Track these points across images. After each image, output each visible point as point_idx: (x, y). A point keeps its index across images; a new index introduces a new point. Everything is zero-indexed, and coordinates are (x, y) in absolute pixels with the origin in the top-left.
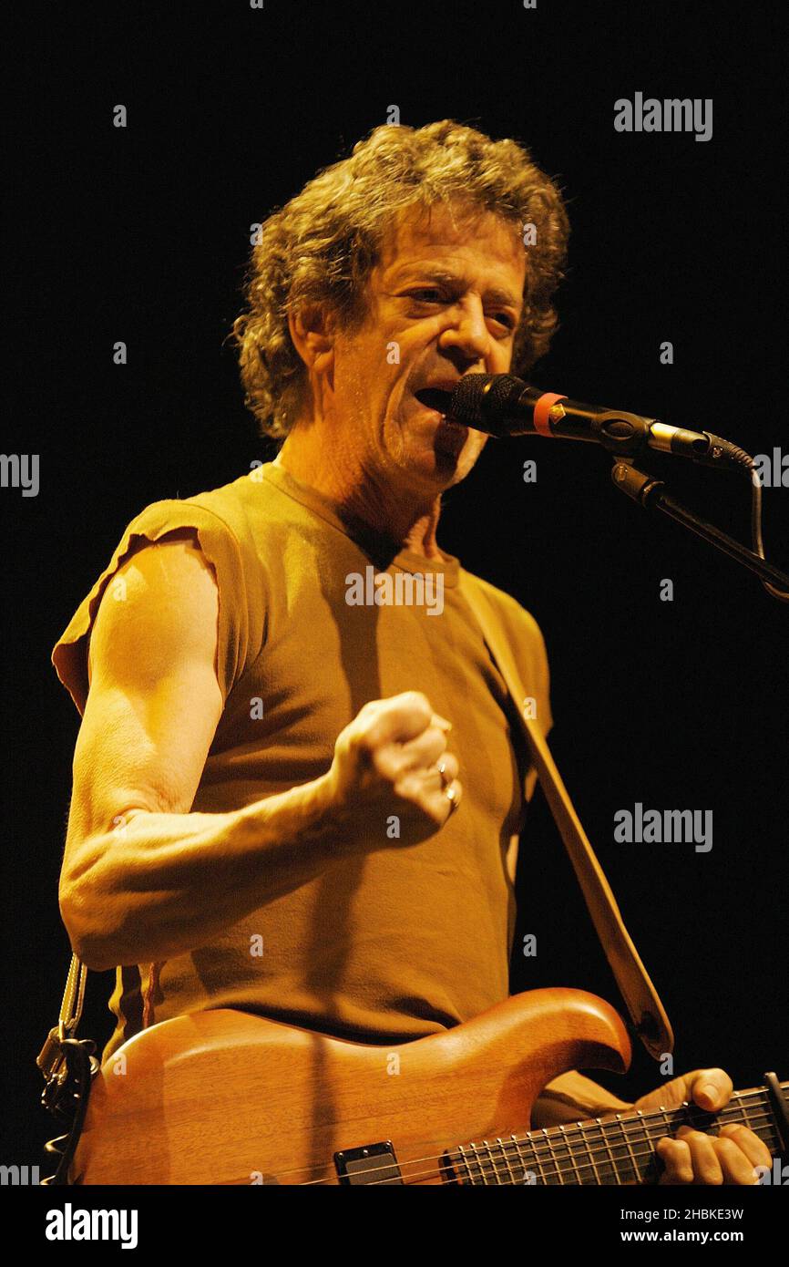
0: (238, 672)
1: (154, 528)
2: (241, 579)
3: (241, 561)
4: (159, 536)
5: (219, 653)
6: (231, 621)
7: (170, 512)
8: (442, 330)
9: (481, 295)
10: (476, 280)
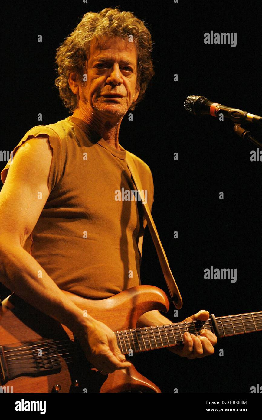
1: (36, 133)
2: (60, 154)
3: (61, 147)
4: (37, 135)
5: (50, 176)
6: (55, 167)
7: (41, 129)
8: (107, 78)
9: (118, 63)
10: (116, 59)
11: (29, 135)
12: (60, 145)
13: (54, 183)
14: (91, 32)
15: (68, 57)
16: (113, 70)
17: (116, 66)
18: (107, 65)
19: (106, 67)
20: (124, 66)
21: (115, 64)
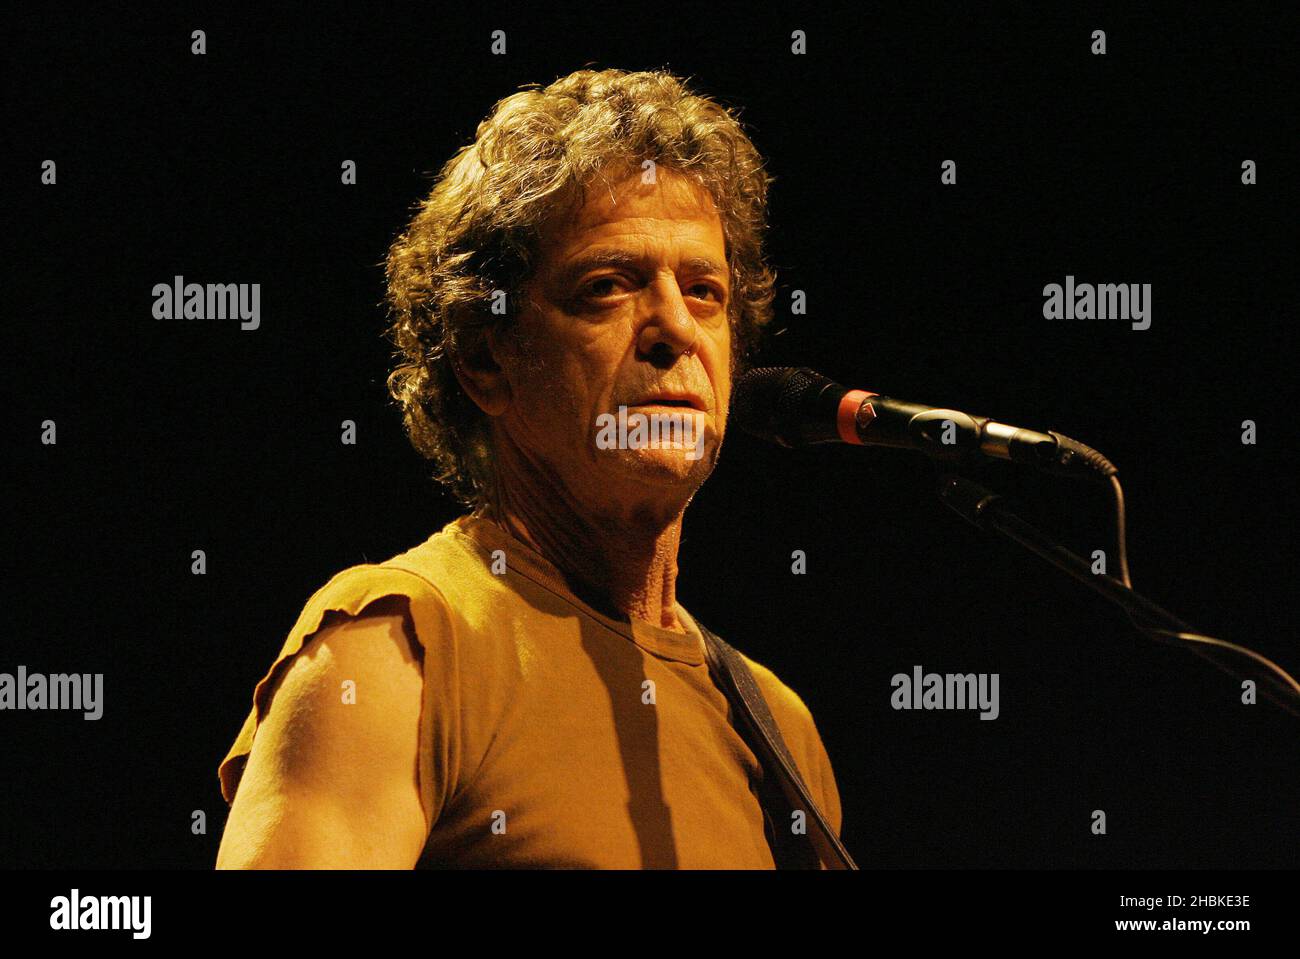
0: (449, 786)
1: (353, 600)
2: (453, 669)
3: (456, 641)
4: (361, 608)
5: (421, 762)
6: (437, 723)
7: (369, 579)
8: (639, 330)
9: (674, 271)
10: (663, 254)
11: (327, 608)
12: (451, 635)
13: (441, 792)
14: (549, 161)
15: (456, 271)
16: (657, 297)
17: (669, 283)
18: (631, 280)
19: (627, 290)
20: (694, 281)
21: (662, 273)
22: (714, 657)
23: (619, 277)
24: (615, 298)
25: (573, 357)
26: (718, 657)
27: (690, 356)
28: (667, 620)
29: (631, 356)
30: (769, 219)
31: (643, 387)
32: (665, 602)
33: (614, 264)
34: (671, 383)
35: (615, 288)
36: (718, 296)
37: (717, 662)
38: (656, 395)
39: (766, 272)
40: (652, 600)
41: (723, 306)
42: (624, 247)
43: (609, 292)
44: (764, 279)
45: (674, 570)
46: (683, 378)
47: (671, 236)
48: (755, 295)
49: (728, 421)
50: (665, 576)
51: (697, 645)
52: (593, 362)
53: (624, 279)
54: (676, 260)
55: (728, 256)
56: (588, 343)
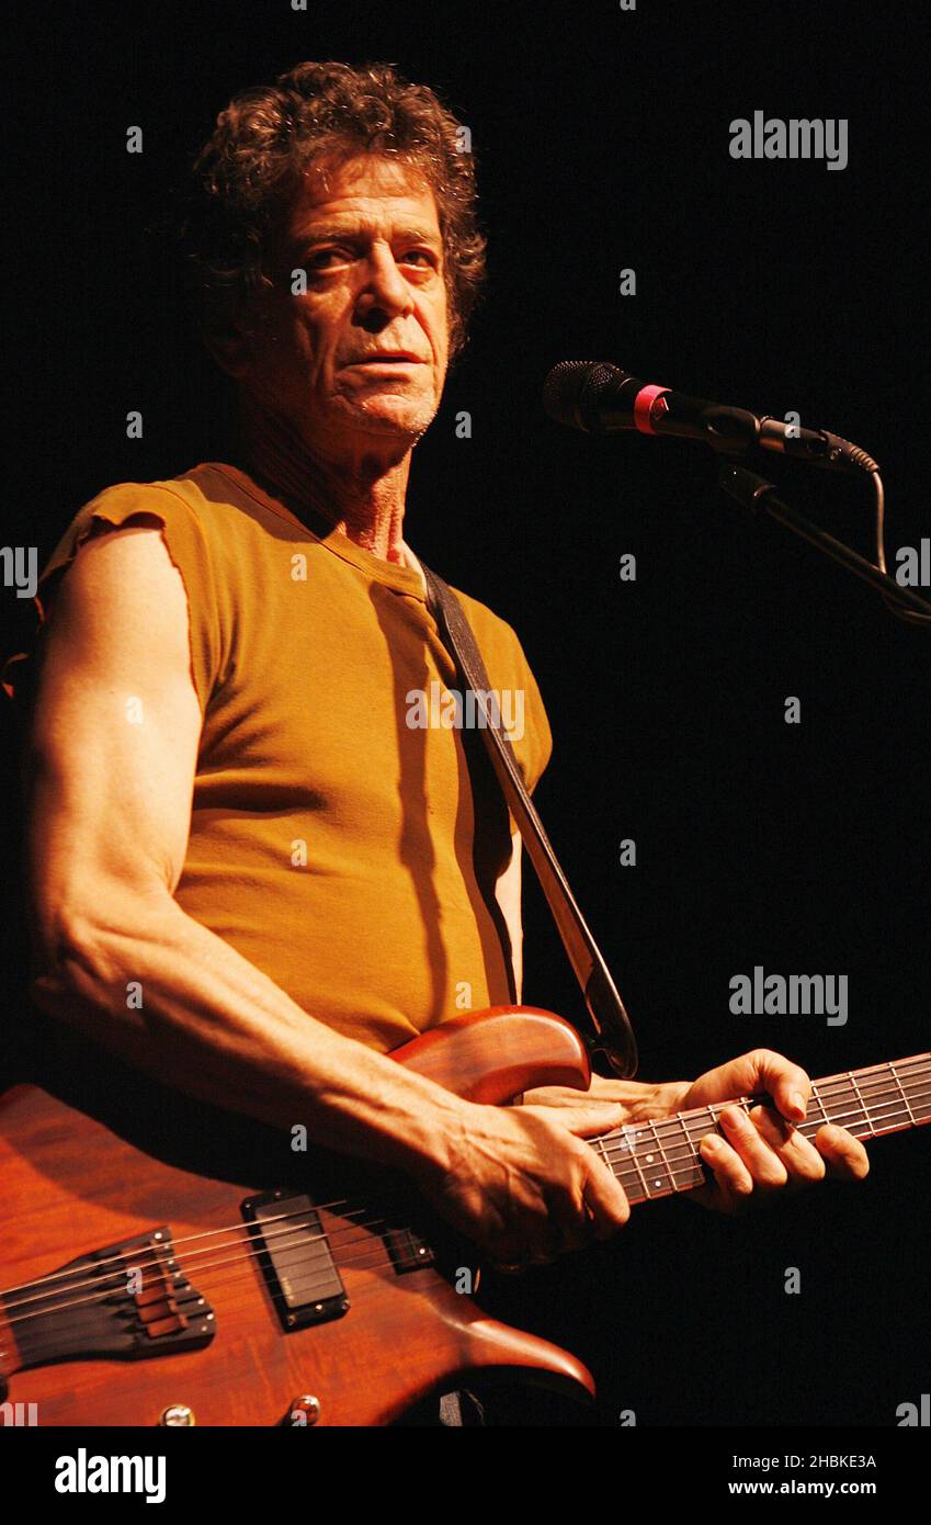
4: (123, 518)
7: (134, 495)
8: (356, 298)
9: (388, 241)
10: (376, 229)
16: (373, 266)
17: (383, 252)
18: (351, 252)
19: (347, 261)
20: (408, 249)
21: (376, 244)
22: (432, 598)
23: (337, 249)
24: (334, 269)
25: (300, 324)
26: (436, 597)
27: (405, 317)
28: (392, 556)
29: (349, 320)
30: (477, 191)
31: (362, 347)
32: (391, 539)
33: (332, 239)
34: (387, 341)
35: (334, 259)
36: (431, 260)
37: (434, 602)
38: (371, 351)
39: (478, 239)
40: (380, 538)
41: (436, 271)
42: (342, 224)
43: (329, 264)
44: (476, 245)
45: (401, 511)
46: (397, 337)
47: (385, 211)
48: (467, 260)
49: (446, 375)
50: (393, 515)
51: (418, 582)
52: (317, 326)
53: (341, 251)
54: (388, 232)
55: (441, 225)
56: (311, 310)
